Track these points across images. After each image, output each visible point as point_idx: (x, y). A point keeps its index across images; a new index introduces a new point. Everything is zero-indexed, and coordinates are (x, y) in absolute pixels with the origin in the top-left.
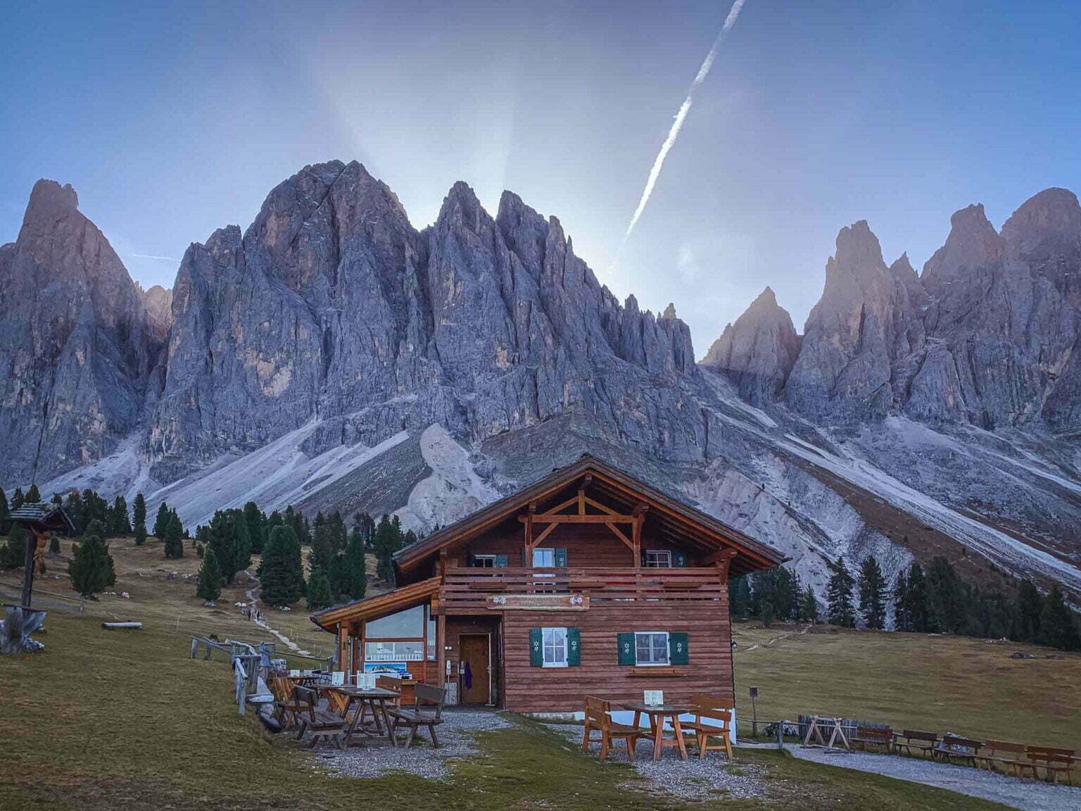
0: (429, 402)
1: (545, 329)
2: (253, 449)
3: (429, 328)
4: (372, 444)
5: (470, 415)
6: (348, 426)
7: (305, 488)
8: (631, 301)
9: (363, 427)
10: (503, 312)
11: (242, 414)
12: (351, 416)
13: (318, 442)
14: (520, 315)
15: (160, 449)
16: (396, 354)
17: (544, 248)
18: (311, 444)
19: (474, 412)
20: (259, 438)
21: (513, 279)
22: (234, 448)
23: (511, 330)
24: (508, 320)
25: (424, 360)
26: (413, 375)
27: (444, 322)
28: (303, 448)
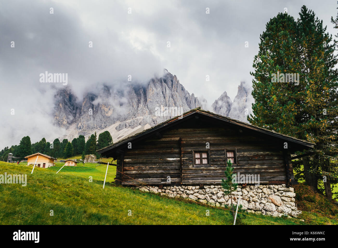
0: (146, 119)
1: (173, 102)
2: (103, 128)
3: (146, 100)
4: (133, 128)
5: (155, 122)
6: (127, 124)
7: (118, 138)
8: (193, 94)
9: (130, 124)
10: (163, 98)
11: (101, 120)
12: (127, 121)
13: (120, 127)
14: (167, 98)
15: (80, 128)
16: (138, 107)
17: (173, 82)
18: (118, 127)
19: (156, 121)
20: (105, 126)
21: (165, 90)
22: (99, 128)
23: (165, 102)
24: (164, 100)
25: (144, 108)
26: (142, 112)
27: (149, 100)
28: (116, 129)
